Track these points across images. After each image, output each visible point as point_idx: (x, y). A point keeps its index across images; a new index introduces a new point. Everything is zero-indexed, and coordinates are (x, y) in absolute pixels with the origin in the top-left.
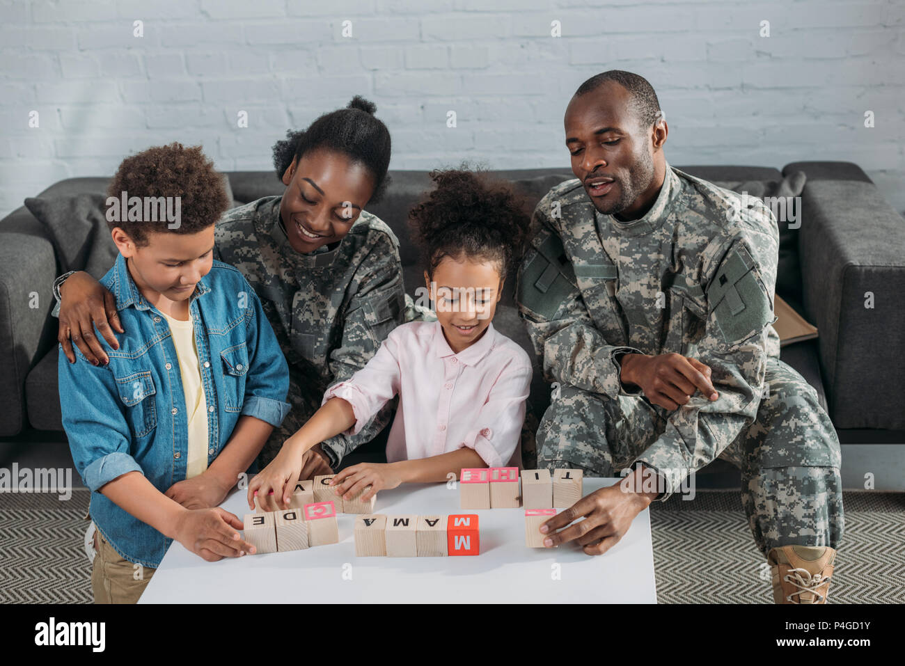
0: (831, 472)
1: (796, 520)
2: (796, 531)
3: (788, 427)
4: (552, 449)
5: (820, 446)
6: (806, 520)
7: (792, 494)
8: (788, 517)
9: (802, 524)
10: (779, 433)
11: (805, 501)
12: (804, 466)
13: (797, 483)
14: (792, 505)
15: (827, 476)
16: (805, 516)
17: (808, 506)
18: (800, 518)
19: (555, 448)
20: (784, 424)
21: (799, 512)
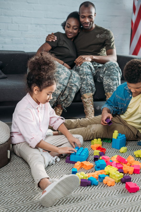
0: (118, 77)
1: (110, 85)
2: (110, 87)
3: (111, 68)
4: (82, 71)
5: (116, 72)
6: (112, 86)
7: (110, 80)
8: (109, 85)
9: (111, 86)
10: (109, 69)
11: (112, 82)
12: (113, 76)
13: (111, 79)
14: (110, 83)
15: (117, 78)
16: (112, 85)
17: (113, 83)
18: (111, 85)
19: (83, 71)
20: (110, 67)
21: (111, 84)
